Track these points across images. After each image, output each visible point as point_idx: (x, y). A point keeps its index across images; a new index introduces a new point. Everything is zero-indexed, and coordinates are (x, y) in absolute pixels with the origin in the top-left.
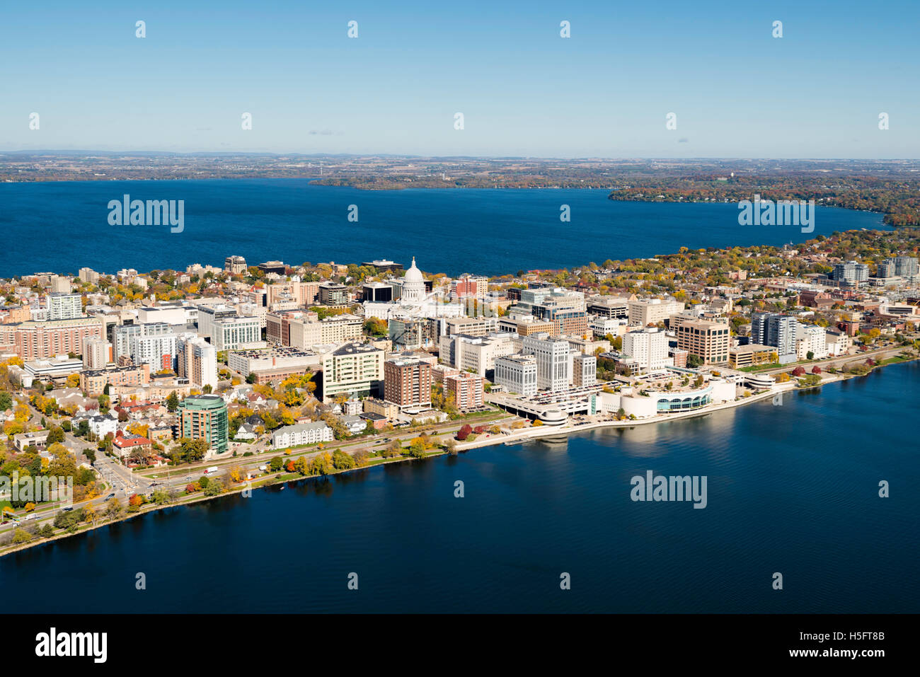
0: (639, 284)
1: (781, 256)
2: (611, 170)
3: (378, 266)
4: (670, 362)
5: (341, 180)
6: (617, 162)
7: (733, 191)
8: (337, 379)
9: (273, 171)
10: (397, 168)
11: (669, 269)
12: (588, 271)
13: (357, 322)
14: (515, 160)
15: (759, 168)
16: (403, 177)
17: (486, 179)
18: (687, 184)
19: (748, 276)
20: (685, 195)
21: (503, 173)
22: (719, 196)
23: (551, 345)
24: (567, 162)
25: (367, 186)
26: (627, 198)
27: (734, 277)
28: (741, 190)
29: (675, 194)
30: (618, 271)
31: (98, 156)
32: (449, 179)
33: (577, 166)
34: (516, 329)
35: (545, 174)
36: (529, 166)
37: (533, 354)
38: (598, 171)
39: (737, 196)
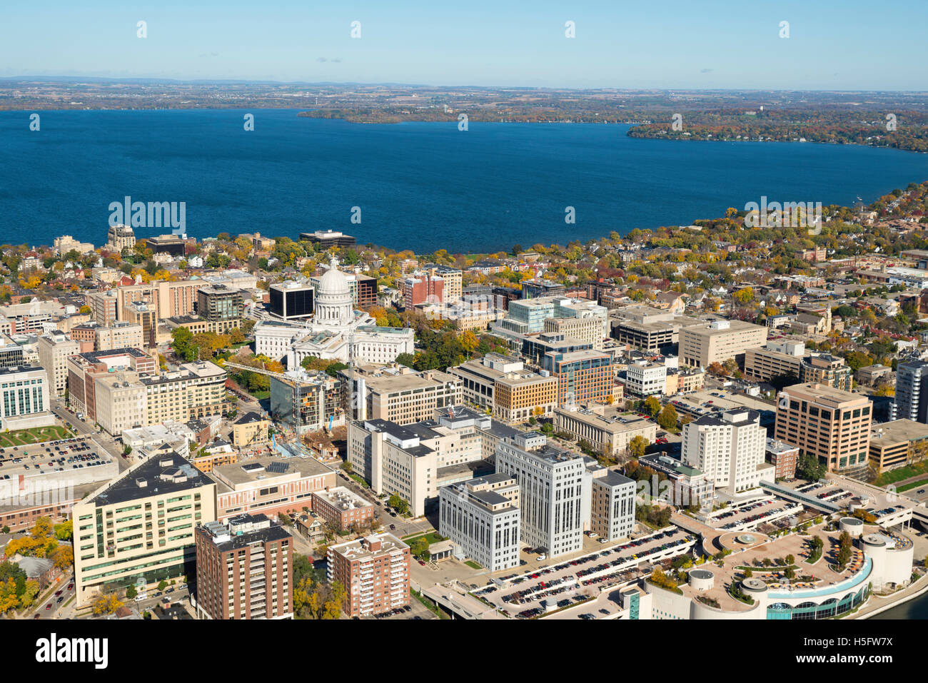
0: (681, 269)
1: (859, 220)
2: (628, 101)
3: (319, 240)
4: (769, 475)
5: (333, 111)
6: (632, 93)
7: (767, 128)
8: (106, 552)
9: (265, 101)
10: (400, 99)
11: (717, 243)
12: (609, 246)
13: (214, 380)
14: (526, 91)
15: (785, 100)
16: (402, 108)
17: (491, 111)
18: (713, 119)
19: (828, 256)
20: (715, 132)
21: (512, 105)
22: (752, 134)
23: (549, 469)
24: (580, 93)
25: (359, 118)
26: (648, 136)
27: (809, 258)
28: (774, 127)
29: (703, 131)
30: (650, 246)
31: (89, 83)
32: (451, 111)
33: (590, 97)
34: (493, 388)
35: (557, 106)
36: (540, 96)
37: (514, 476)
38: (614, 103)
39: (773, 134)
